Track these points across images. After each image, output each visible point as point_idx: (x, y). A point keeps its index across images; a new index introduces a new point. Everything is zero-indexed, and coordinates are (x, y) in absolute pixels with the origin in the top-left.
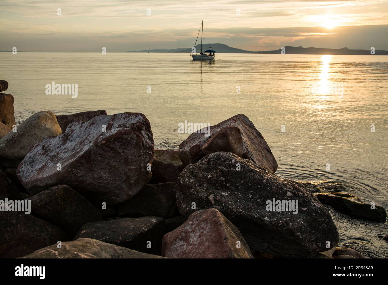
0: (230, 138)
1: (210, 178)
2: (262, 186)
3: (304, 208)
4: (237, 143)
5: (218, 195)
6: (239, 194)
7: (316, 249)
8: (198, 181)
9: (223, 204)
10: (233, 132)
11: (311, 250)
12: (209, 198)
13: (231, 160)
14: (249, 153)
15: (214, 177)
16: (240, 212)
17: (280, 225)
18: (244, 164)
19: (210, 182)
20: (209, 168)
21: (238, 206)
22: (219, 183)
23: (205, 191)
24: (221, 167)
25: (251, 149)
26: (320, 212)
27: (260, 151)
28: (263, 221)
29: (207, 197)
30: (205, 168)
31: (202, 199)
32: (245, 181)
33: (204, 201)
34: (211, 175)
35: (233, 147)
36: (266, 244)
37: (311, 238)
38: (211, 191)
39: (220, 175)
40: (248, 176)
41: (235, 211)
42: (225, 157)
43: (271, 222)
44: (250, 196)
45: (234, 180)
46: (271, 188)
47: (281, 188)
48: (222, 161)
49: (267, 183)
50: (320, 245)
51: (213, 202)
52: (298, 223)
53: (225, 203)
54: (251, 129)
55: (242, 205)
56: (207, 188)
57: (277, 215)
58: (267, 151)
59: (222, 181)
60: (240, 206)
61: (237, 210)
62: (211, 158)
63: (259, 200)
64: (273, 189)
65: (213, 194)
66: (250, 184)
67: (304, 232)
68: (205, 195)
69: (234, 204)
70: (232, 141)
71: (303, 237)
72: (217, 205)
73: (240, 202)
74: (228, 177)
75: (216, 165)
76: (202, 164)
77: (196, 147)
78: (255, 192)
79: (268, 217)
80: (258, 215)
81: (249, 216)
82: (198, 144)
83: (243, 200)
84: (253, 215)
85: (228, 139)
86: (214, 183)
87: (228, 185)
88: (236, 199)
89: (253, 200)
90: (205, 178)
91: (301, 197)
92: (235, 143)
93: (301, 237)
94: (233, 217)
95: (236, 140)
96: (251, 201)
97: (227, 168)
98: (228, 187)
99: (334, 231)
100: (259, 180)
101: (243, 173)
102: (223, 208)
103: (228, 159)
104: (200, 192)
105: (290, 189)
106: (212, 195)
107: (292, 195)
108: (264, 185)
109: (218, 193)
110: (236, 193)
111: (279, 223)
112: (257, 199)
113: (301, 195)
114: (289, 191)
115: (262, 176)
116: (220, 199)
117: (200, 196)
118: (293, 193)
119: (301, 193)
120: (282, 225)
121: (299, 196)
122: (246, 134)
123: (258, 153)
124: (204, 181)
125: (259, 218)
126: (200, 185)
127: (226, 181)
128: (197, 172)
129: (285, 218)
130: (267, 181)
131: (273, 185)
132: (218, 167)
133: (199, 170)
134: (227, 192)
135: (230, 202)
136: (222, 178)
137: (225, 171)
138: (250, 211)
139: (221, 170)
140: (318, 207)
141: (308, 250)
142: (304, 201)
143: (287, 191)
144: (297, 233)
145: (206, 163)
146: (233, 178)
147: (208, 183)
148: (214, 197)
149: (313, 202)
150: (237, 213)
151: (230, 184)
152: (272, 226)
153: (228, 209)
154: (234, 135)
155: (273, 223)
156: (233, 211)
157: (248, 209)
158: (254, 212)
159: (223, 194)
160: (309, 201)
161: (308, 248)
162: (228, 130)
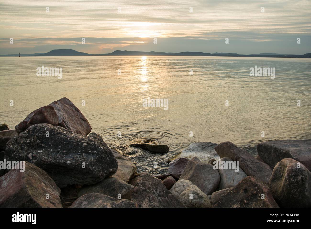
0: (46, 114)
1: (29, 142)
2: (67, 142)
3: (95, 151)
4: (52, 117)
5: (35, 153)
6: (51, 149)
7: (103, 175)
8: (20, 146)
9: (38, 158)
10: (48, 110)
11: (100, 175)
12: (28, 155)
13: (44, 128)
14: (64, 123)
15: (32, 141)
16: (50, 161)
17: (77, 164)
18: (54, 130)
19: (29, 145)
20: (29, 136)
21: (48, 158)
22: (36, 145)
23: (25, 152)
24: (37, 134)
25: (67, 120)
26: (104, 152)
27: (76, 121)
28: (66, 164)
29: (27, 156)
30: (25, 136)
31: (23, 157)
32: (55, 141)
33: (24, 158)
34: (30, 140)
35: (49, 120)
36: (73, 179)
37: (99, 168)
38: (30, 151)
39: (36, 139)
40: (57, 137)
41: (47, 161)
42: (40, 127)
43: (71, 164)
44: (59, 150)
45: (47, 141)
46: (73, 143)
47: (80, 141)
48: (38, 130)
49: (70, 139)
50: (106, 172)
51: (31, 158)
52: (89, 161)
53: (39, 157)
54: (70, 107)
55: (52, 156)
56: (27, 149)
57: (76, 158)
58: (82, 120)
59: (38, 143)
60: (51, 157)
61: (48, 160)
62: (31, 129)
63: (65, 151)
64: (74, 143)
65: (32, 152)
66: (58, 142)
67: (93, 165)
68: (25, 154)
69: (46, 157)
70: (47, 115)
71: (93, 169)
72: (34, 160)
73: (51, 155)
74: (43, 140)
75: (34, 133)
76: (24, 134)
77: (24, 123)
78: (62, 147)
79: (69, 161)
80: (63, 161)
81: (57, 162)
82: (25, 121)
83: (53, 153)
84: (59, 162)
85: (43, 115)
86: (32, 145)
87: (43, 145)
88: (48, 153)
89: (60, 152)
90: (25, 143)
91: (93, 145)
92: (50, 117)
93: (91, 169)
94: (46, 165)
95: (51, 115)
96: (59, 153)
97: (42, 134)
98: (43, 146)
99: (115, 162)
100: (64, 138)
101: (53, 136)
102: (38, 161)
103: (42, 128)
104: (21, 153)
105: (86, 141)
106: (30, 154)
107: (87, 145)
108: (68, 141)
109: (35, 152)
110: (49, 149)
111: (76, 163)
112: (64, 151)
113: (93, 144)
114: (85, 142)
115: (67, 136)
116: (36, 155)
117: (21, 156)
118: (87, 143)
119: (93, 143)
120: (78, 164)
121: (91, 144)
122: (65, 110)
123: (74, 122)
124: (24, 145)
125: (63, 163)
126: (22, 149)
127: (42, 143)
128: (20, 140)
129: (80, 159)
130: (71, 138)
131: (74, 140)
132: (35, 134)
133: (21, 138)
134: (43, 150)
135: (43, 156)
136: (38, 141)
137: (40, 136)
138: (58, 160)
139: (37, 136)
140: (103, 149)
141: (97, 176)
142: (95, 147)
143: (83, 143)
144: (89, 167)
145: (27, 133)
146: (46, 140)
147: (27, 146)
148: (31, 154)
149: (100, 147)
150: (48, 162)
151: (44, 144)
152: (72, 166)
153: (41, 161)
154: (49, 111)
155: (73, 164)
156: (45, 162)
157: (56, 158)
158: (60, 160)
159: (39, 151)
160: (98, 147)
161: (97, 175)
162: (43, 108)
